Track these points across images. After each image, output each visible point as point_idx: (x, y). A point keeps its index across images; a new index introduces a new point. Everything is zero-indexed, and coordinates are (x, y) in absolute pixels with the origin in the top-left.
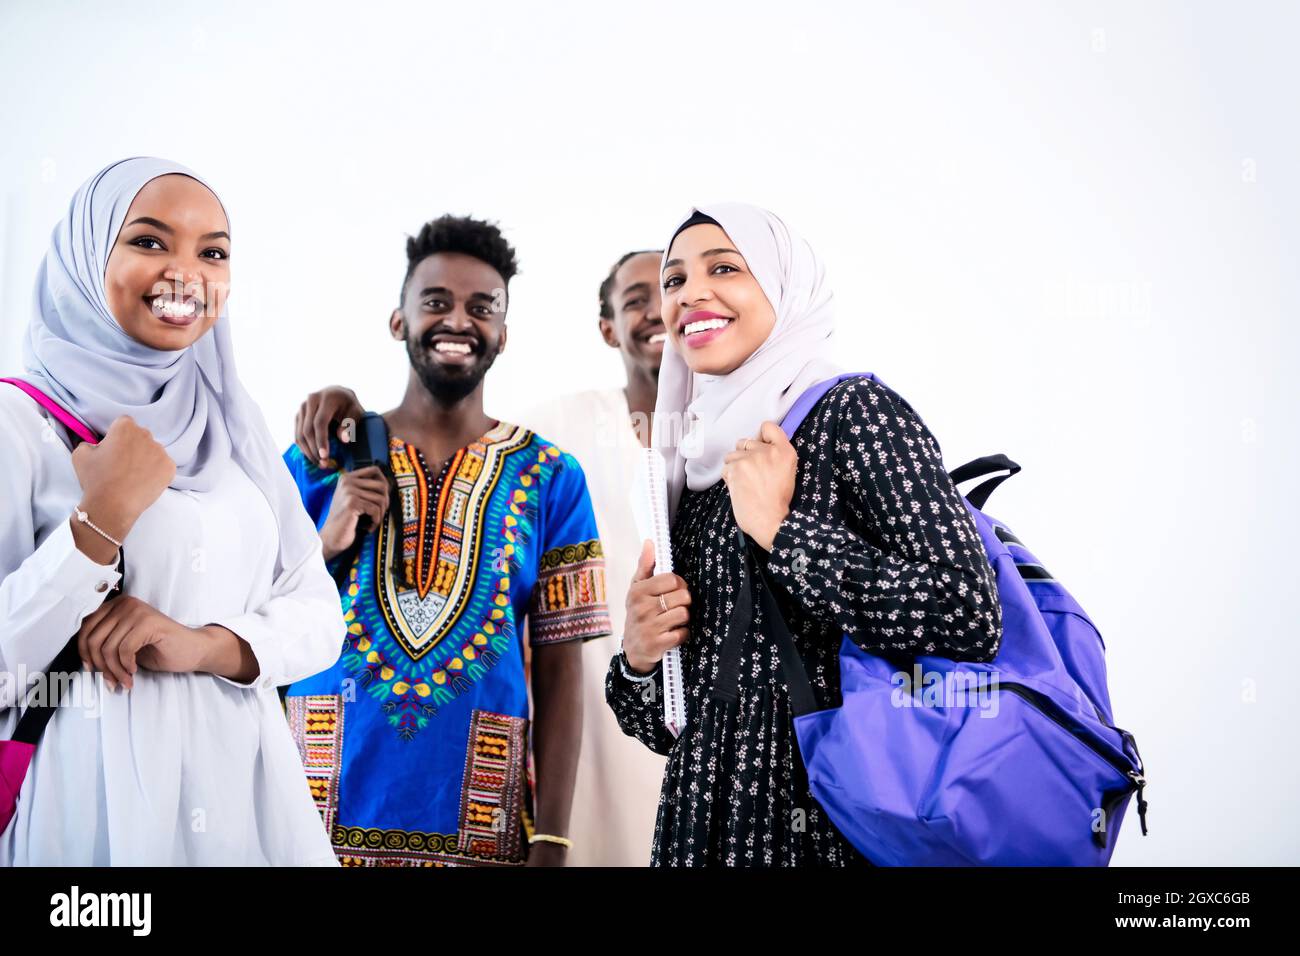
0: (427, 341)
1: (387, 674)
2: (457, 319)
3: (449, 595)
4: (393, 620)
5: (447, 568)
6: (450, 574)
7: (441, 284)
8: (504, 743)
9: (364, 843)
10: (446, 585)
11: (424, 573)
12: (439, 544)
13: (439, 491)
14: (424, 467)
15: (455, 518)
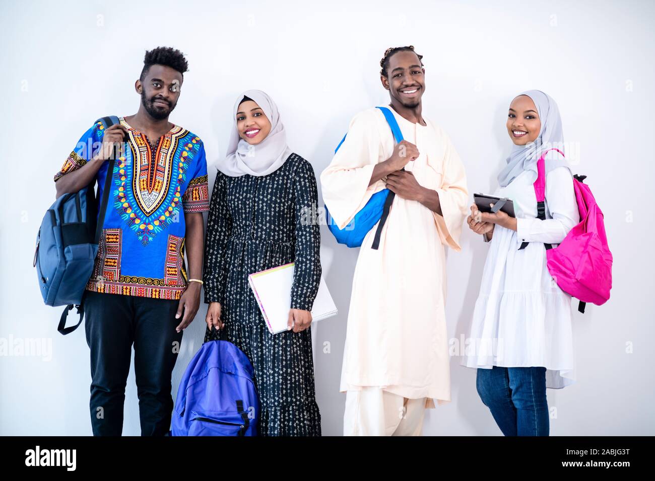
1: (137, 221)
3: (160, 192)
4: (140, 202)
5: (159, 182)
6: (160, 184)
8: (175, 246)
9: (131, 281)
11: (150, 184)
12: (156, 173)
13: (156, 153)
14: (149, 143)
15: (162, 163)
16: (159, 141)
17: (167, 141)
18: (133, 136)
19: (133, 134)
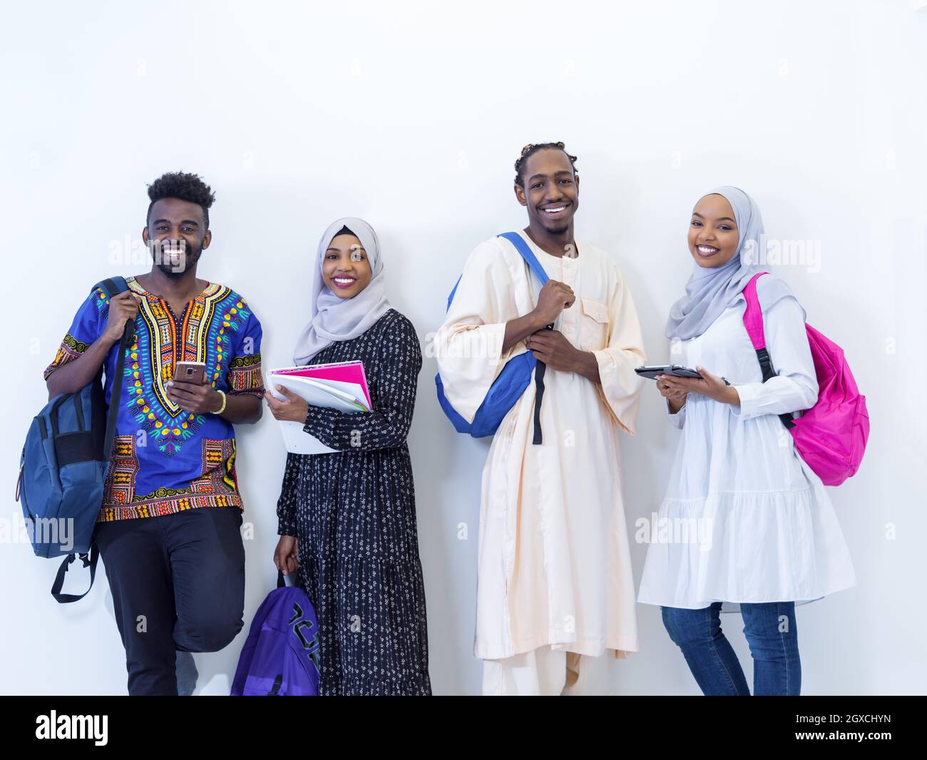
1: (159, 425)
4: (161, 396)
8: (220, 454)
12: (185, 355)
13: (182, 326)
14: (171, 313)
15: (191, 340)
16: (187, 309)
17: (199, 307)
18: (148, 303)
19: (147, 300)
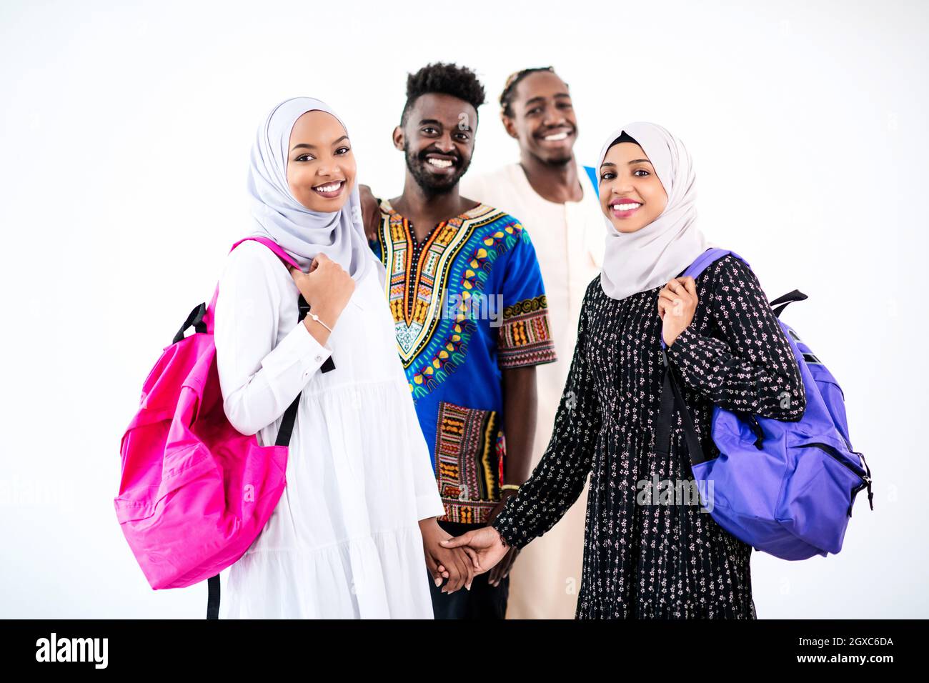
0: (423, 155)
2: (446, 144)
3: (424, 323)
5: (422, 305)
6: (424, 309)
7: (435, 118)
8: (462, 425)
10: (422, 317)
11: (409, 309)
12: (418, 288)
13: (421, 252)
14: (412, 236)
16: (432, 233)
18: (389, 223)
19: (390, 220)
